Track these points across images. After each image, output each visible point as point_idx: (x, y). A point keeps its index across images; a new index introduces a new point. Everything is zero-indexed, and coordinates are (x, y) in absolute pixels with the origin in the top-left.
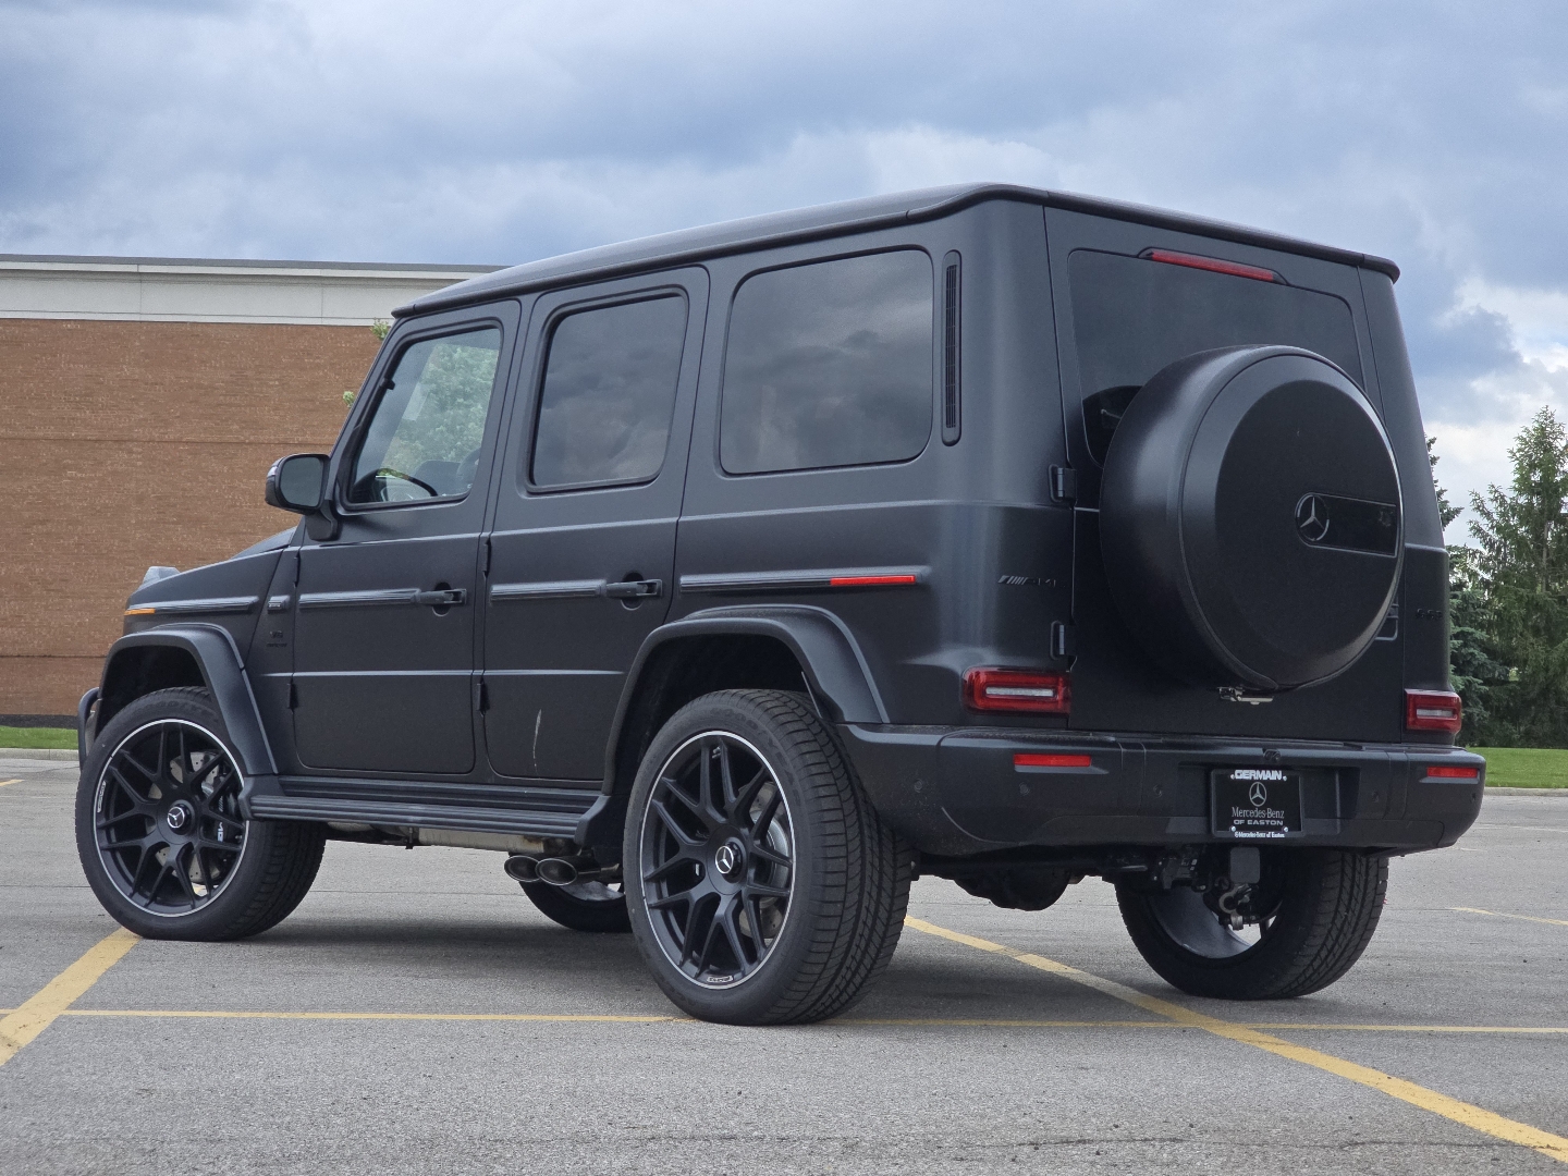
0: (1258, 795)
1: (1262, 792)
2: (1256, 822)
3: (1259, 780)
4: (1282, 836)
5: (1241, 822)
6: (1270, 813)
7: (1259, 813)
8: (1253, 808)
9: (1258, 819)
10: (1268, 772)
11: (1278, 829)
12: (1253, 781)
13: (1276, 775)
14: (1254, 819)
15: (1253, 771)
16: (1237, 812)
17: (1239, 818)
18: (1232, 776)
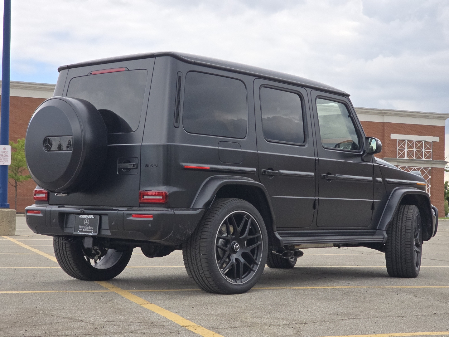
0: (87, 222)
1: (88, 222)
2: (85, 230)
3: (87, 218)
4: (91, 234)
5: (81, 230)
6: (89, 227)
7: (86, 227)
8: (85, 226)
9: (86, 229)
10: (89, 216)
11: (91, 232)
12: (85, 218)
13: (92, 217)
14: (85, 229)
15: (85, 215)
16: (80, 227)
17: (81, 229)
18: (79, 217)
